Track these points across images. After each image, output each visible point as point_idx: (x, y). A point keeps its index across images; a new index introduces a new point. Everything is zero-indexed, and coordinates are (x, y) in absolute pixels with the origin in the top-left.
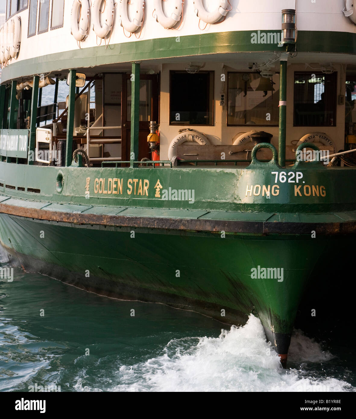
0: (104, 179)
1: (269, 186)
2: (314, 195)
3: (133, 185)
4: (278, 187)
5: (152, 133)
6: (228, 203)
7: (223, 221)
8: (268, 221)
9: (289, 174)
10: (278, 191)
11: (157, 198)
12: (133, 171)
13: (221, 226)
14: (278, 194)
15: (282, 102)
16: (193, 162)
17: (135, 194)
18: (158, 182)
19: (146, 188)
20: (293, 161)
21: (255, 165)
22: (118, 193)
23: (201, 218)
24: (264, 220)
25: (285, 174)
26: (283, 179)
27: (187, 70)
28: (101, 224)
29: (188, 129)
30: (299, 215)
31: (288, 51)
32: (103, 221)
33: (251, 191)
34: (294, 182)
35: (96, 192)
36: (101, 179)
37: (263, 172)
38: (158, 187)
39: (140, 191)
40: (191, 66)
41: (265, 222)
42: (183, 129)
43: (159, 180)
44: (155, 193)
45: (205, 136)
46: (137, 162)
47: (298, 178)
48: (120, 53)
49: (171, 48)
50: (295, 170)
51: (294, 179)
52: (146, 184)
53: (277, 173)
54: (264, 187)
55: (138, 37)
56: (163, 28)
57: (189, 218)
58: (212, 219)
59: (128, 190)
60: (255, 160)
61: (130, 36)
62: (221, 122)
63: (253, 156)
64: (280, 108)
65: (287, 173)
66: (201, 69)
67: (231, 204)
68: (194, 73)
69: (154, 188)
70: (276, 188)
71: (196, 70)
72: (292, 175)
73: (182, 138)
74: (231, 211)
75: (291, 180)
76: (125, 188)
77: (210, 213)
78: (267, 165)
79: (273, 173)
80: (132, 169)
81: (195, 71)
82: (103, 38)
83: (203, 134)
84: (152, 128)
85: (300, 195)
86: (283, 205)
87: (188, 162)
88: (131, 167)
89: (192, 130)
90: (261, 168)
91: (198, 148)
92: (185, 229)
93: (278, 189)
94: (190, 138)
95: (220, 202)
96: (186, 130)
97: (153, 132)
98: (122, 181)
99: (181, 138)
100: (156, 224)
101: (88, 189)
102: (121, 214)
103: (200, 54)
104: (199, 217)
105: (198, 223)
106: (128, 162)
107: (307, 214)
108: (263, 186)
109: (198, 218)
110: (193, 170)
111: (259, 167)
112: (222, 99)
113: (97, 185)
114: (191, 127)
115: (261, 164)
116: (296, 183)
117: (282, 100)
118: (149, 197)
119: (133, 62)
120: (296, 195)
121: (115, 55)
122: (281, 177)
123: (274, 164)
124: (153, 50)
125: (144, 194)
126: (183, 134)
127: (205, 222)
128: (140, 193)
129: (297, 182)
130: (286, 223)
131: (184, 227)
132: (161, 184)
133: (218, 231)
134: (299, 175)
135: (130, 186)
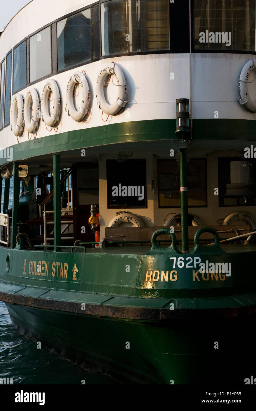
0: (36, 261)
1: (167, 272)
2: (212, 279)
3: (56, 267)
4: (176, 273)
5: (92, 216)
6: (131, 288)
7: (122, 307)
8: (164, 308)
9: (187, 259)
10: (176, 276)
11: (74, 281)
12: (56, 255)
13: (120, 312)
14: (176, 279)
15: (183, 188)
16: (120, 243)
17: (58, 277)
18: (75, 266)
19: (66, 271)
20: (212, 240)
21: (155, 251)
22: (45, 276)
23: (104, 304)
24: (161, 306)
25: (183, 259)
26: (181, 264)
27: (115, 159)
28: (28, 305)
29: (124, 211)
30: (196, 300)
31: (184, 139)
32: (29, 302)
33: (150, 276)
34: (192, 267)
35: (30, 273)
36: (34, 262)
37: (162, 258)
38: (75, 271)
39: (62, 274)
40: (119, 156)
41: (161, 308)
42: (119, 212)
43: (75, 264)
44: (72, 277)
45: (139, 217)
46: (59, 246)
47: (195, 263)
48: (44, 146)
49: (82, 140)
50: (193, 255)
51: (192, 264)
52: (66, 267)
53: (175, 258)
54: (163, 273)
55: (56, 131)
56: (75, 121)
57: (94, 303)
58: (113, 305)
59: (53, 273)
60: (155, 246)
61: (51, 130)
62: (153, 205)
63: (153, 242)
64: (182, 194)
65: (185, 259)
66: (129, 158)
67: (133, 289)
68: (122, 162)
69: (71, 271)
70: (174, 274)
71: (124, 159)
72: (189, 260)
73: (119, 220)
74: (133, 296)
75: (189, 265)
76: (51, 270)
77: (114, 298)
78: (166, 250)
79: (171, 258)
80: (55, 253)
81: (122, 160)
82: (32, 133)
83: (137, 216)
84: (93, 211)
85: (199, 280)
86: (181, 291)
87: (117, 243)
88: (55, 251)
89: (127, 212)
90: (161, 254)
91: (125, 230)
92: (91, 314)
93: (176, 274)
94: (126, 219)
95: (124, 287)
96: (122, 212)
97: (93, 214)
98: (48, 264)
99: (117, 220)
100: (68, 308)
101: (25, 270)
102: (42, 297)
103: (105, 144)
104: (103, 303)
105: (101, 309)
106: (53, 246)
107: (205, 299)
108: (162, 271)
109: (101, 304)
110: (102, 255)
111: (159, 253)
112: (153, 184)
113: (31, 267)
114: (127, 210)
115: (161, 249)
116: (194, 268)
117: (183, 186)
118: (68, 280)
119: (53, 154)
120: (194, 280)
121: (41, 148)
122: (179, 262)
123: (173, 249)
124: (68, 142)
125: (64, 278)
126: (119, 216)
127: (107, 308)
128: (61, 276)
129: (195, 266)
130: (182, 310)
131: (90, 312)
132: (77, 268)
133: (118, 318)
134: (197, 260)
135: (54, 269)
